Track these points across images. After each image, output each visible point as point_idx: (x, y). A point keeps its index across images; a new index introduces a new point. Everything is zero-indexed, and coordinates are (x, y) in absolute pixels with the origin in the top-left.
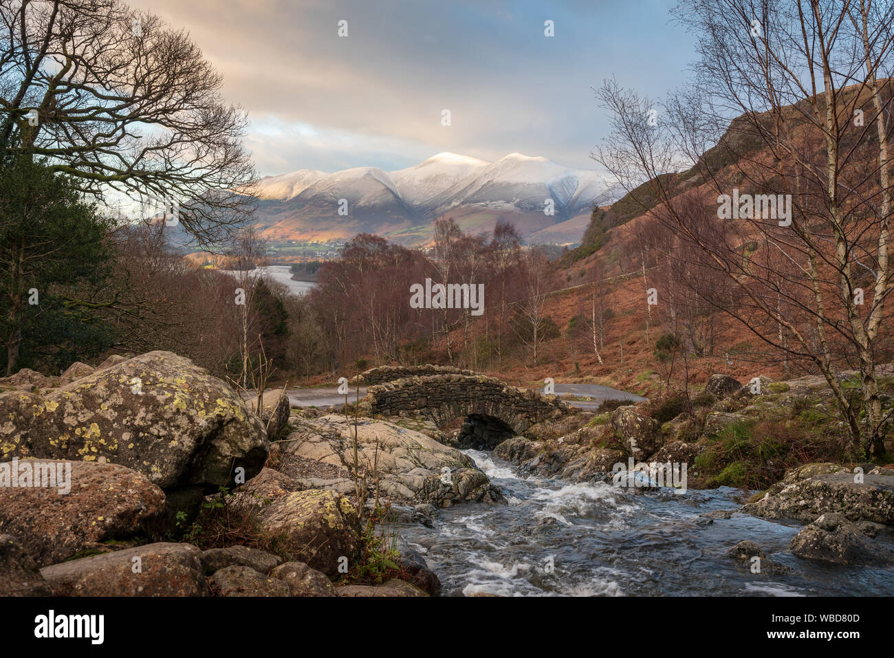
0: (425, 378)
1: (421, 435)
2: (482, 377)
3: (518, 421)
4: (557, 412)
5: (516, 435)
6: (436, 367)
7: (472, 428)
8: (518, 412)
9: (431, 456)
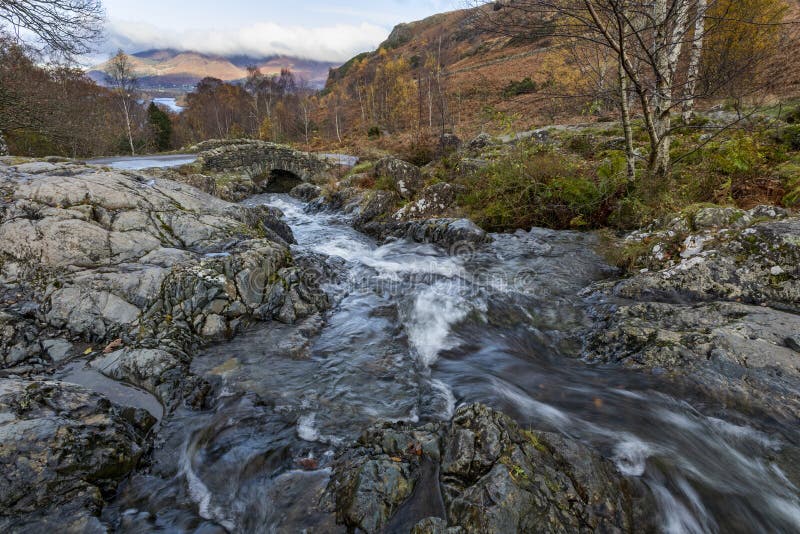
0: (240, 146)
1: (185, 187)
2: (279, 146)
3: (304, 173)
4: (327, 167)
5: (302, 181)
6: (248, 140)
7: (275, 178)
8: (303, 167)
9: (193, 223)
